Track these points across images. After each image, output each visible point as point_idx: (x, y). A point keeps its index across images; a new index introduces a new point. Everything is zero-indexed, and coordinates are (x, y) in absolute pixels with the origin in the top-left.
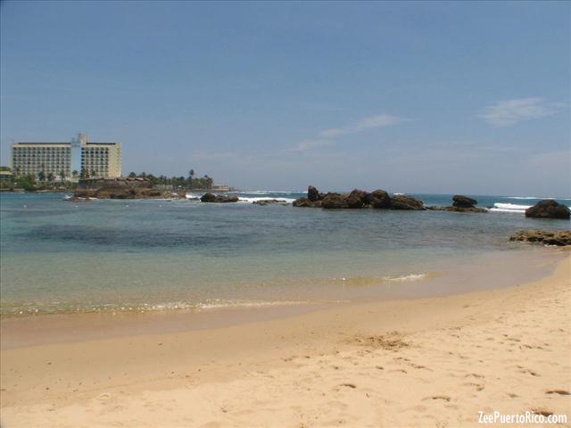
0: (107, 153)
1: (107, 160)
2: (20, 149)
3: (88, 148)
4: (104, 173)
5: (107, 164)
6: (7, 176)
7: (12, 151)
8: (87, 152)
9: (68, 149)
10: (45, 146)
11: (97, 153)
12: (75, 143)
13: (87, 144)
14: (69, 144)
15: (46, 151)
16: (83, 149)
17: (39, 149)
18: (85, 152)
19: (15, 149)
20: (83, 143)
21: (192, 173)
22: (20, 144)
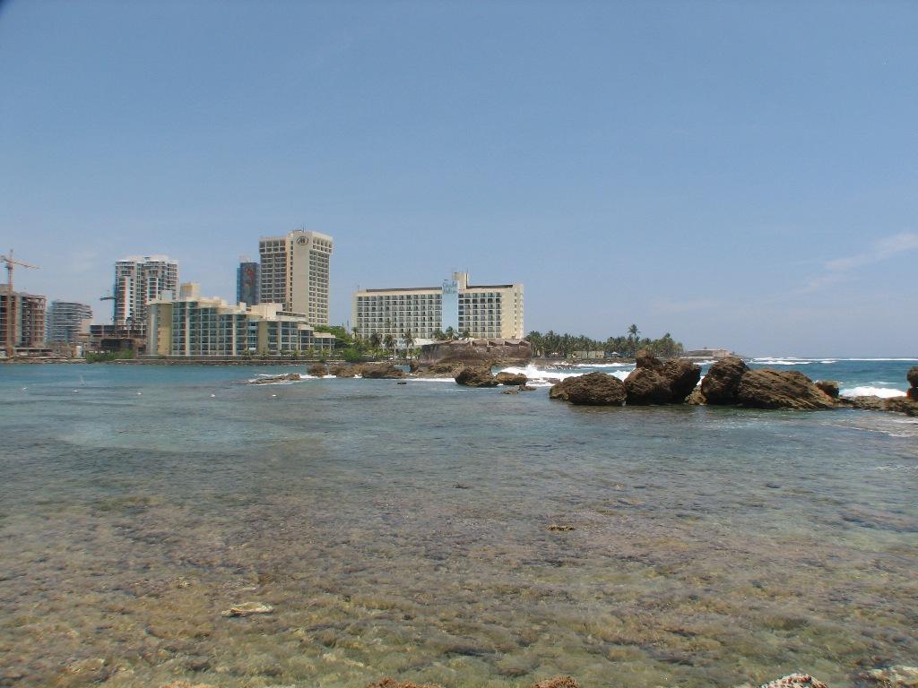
0: (498, 300)
1: (499, 312)
2: (367, 298)
3: (468, 295)
4: (495, 334)
5: (499, 318)
6: (326, 340)
7: (356, 301)
8: (467, 301)
9: (438, 296)
10: (404, 293)
11: (483, 303)
12: (449, 288)
13: (468, 287)
14: (440, 288)
15: (405, 301)
16: (461, 296)
17: (395, 298)
18: (464, 300)
19: (360, 299)
20: (461, 287)
21: (634, 330)
22: (368, 291)
